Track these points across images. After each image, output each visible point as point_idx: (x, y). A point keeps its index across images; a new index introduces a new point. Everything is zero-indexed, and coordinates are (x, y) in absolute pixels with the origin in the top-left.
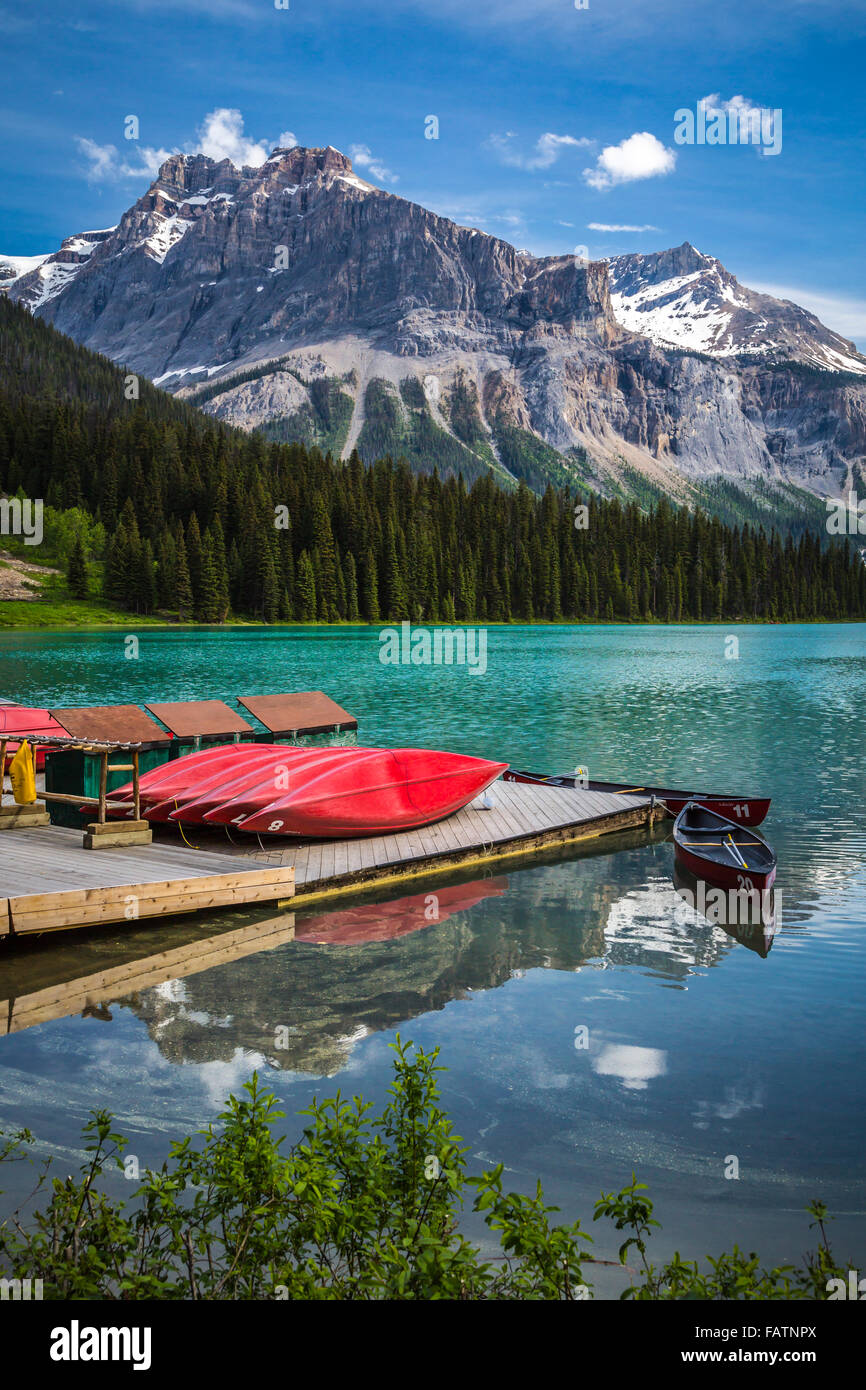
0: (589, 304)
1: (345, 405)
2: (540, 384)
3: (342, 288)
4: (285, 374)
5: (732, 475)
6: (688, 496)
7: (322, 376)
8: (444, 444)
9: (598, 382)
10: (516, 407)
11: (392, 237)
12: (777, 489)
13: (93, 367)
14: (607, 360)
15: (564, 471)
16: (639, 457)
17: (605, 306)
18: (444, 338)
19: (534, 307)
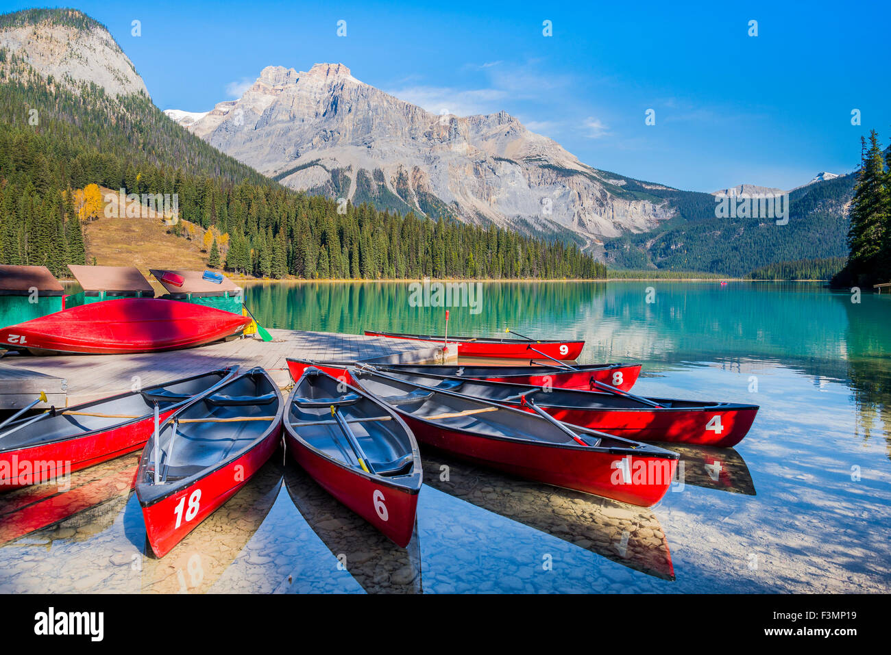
1: (347, 181)
2: (438, 172)
4: (318, 166)
5: (524, 215)
7: (336, 167)
9: (464, 172)
10: (426, 182)
12: (544, 221)
14: (468, 162)
15: (448, 212)
18: (393, 151)
19: (435, 137)
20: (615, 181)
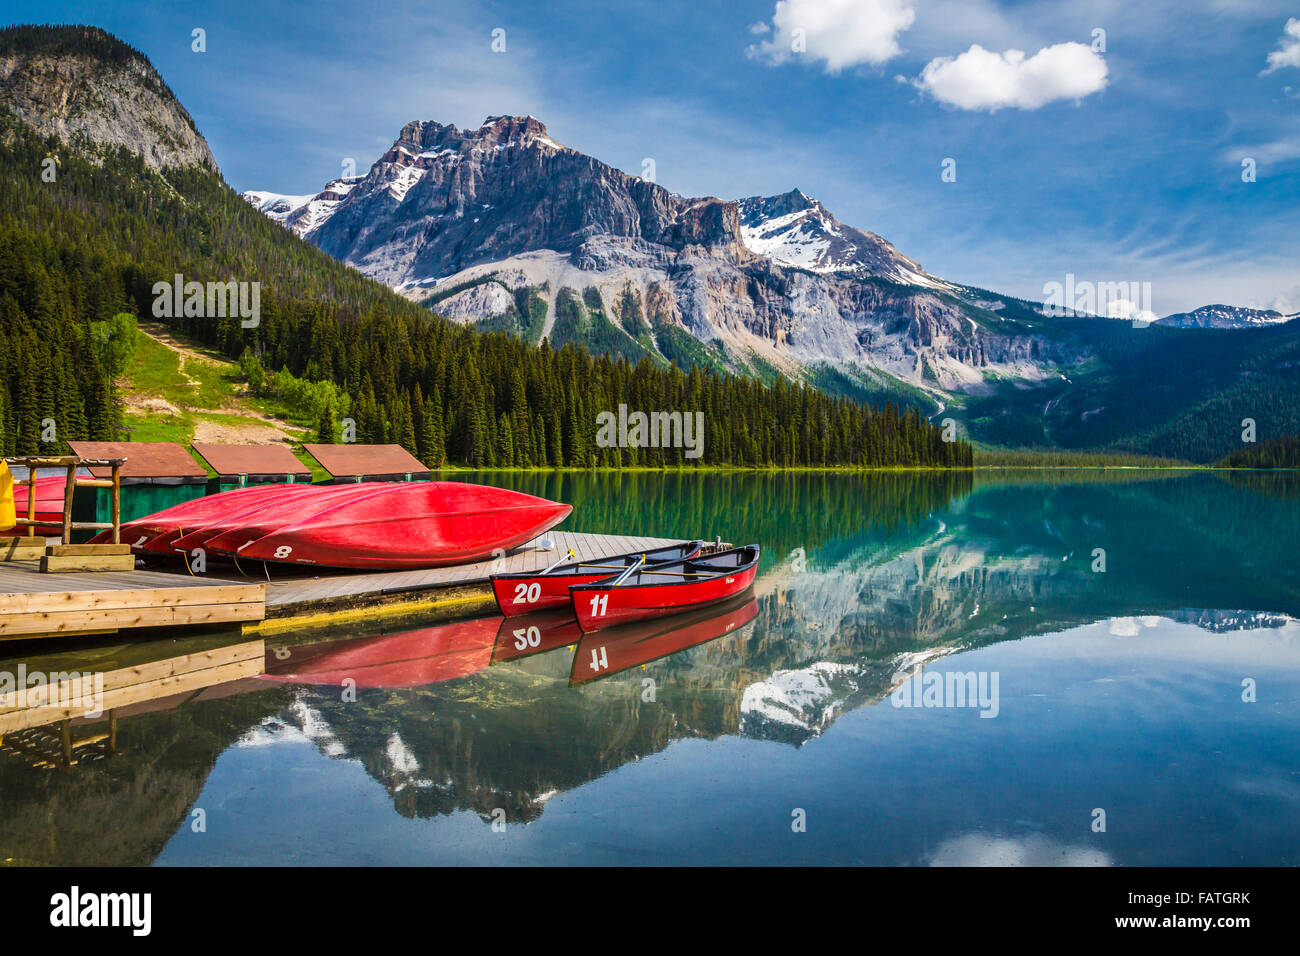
0: (724, 233)
1: (541, 307)
2: (689, 291)
3: (539, 219)
4: (495, 283)
5: (833, 362)
6: (800, 376)
7: (523, 285)
8: (616, 336)
9: (732, 291)
10: (670, 309)
11: (576, 182)
12: (866, 371)
13: (347, 277)
14: (739, 274)
15: (707, 357)
16: (764, 347)
17: (736, 234)
18: (615, 257)
19: (683, 235)
20: (985, 303)
